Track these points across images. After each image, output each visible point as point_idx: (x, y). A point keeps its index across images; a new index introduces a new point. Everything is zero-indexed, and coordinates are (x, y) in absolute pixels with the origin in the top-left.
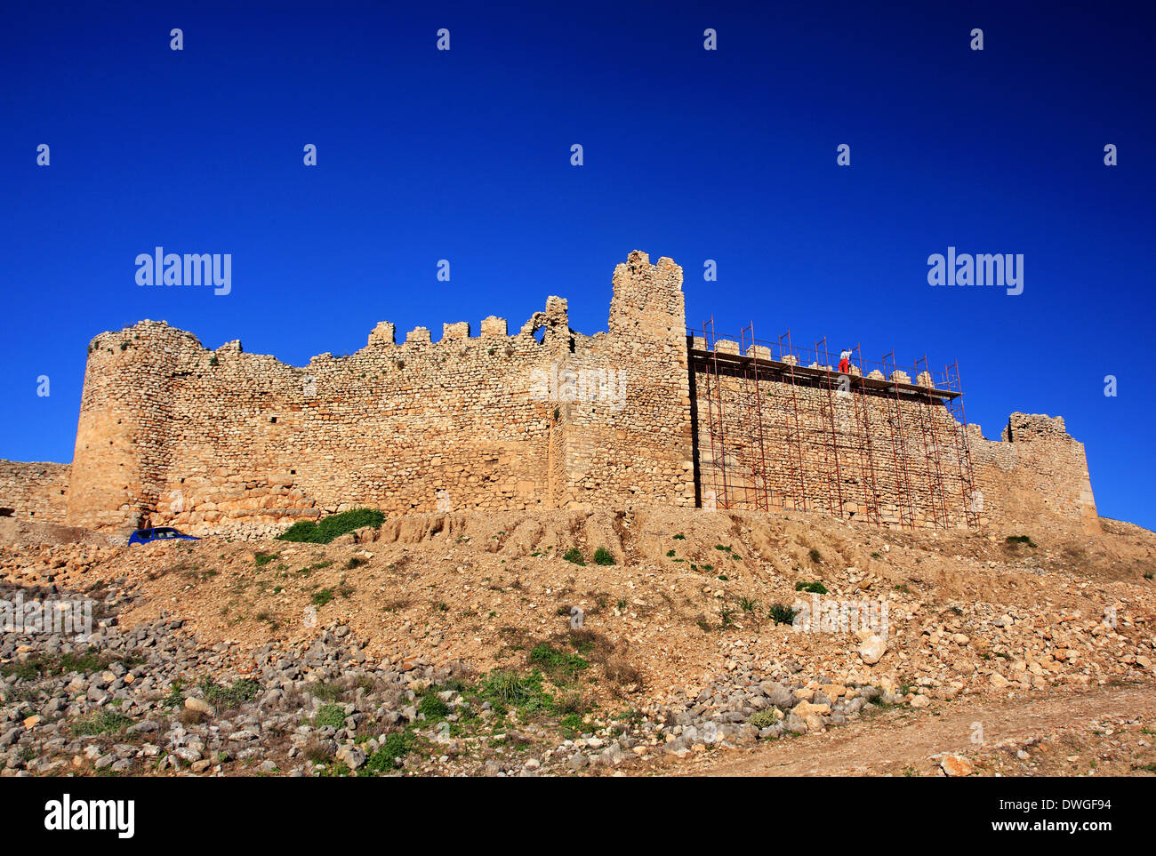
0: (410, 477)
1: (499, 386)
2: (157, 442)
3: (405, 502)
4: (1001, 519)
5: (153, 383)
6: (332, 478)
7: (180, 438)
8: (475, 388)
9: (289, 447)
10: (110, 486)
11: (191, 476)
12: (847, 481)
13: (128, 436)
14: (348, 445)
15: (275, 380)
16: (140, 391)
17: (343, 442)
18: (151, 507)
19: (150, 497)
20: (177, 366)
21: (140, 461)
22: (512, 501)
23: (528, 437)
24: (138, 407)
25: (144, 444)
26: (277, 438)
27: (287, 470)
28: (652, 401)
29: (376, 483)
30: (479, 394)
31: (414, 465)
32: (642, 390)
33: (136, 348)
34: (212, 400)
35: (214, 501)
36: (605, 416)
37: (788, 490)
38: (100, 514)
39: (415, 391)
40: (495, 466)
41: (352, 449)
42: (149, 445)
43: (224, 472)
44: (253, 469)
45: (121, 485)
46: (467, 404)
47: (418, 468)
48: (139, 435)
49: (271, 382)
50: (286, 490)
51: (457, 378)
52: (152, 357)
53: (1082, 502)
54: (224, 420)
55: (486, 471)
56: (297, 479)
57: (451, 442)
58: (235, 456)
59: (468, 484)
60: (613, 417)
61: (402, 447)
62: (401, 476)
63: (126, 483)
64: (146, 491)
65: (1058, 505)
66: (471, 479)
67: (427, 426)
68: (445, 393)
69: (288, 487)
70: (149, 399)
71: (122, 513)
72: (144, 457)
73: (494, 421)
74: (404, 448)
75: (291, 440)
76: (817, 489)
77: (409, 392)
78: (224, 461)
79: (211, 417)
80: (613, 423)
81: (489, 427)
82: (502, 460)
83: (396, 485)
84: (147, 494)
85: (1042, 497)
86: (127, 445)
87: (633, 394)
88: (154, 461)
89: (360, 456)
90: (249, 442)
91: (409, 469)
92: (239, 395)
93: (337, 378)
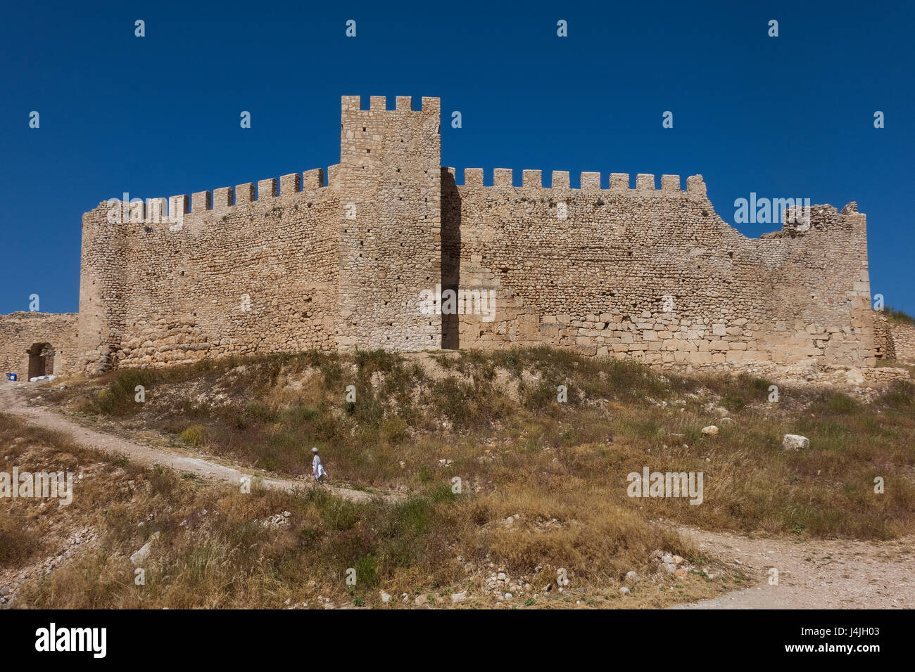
0: (260, 315)
1: (314, 235)
2: (117, 297)
3: (258, 336)
4: (760, 317)
5: (111, 250)
6: (216, 319)
7: (132, 291)
8: (299, 237)
9: (192, 294)
10: (91, 332)
11: (138, 321)
12: (604, 294)
13: (98, 293)
14: (225, 291)
15: (183, 241)
16: (103, 258)
17: (222, 289)
18: (116, 346)
19: (115, 339)
20: (126, 235)
21: (106, 312)
22: (320, 333)
23: (331, 278)
24: (103, 270)
25: (108, 299)
26: (185, 288)
27: (191, 313)
28: (408, 241)
29: (241, 321)
30: (301, 242)
31: (262, 305)
32: (400, 233)
33: (99, 224)
34: (148, 260)
35: (151, 340)
36: (370, 258)
37: (547, 306)
38: (88, 353)
39: (263, 243)
40: (309, 304)
41: (227, 294)
42: (112, 299)
43: (156, 316)
44: (172, 313)
45: (97, 331)
46: (294, 252)
47: (264, 308)
48: (105, 293)
49: (180, 242)
50: (190, 329)
51: (288, 229)
52: (109, 231)
53: (854, 294)
54: (155, 276)
55: (304, 308)
56: (198, 320)
57: (284, 285)
58: (161, 304)
59: (294, 320)
60: (376, 259)
61: (255, 291)
62: (254, 315)
63: (100, 329)
64: (112, 334)
65: (826, 300)
66: (296, 315)
67: (270, 272)
68: (281, 243)
69: (192, 327)
70: (109, 264)
71: (98, 352)
72: (109, 308)
73: (310, 266)
74: (256, 292)
75: (193, 289)
76: (575, 303)
77: (260, 244)
78: (156, 308)
79: (148, 274)
80: (376, 265)
81: (307, 270)
82: (314, 299)
83: (252, 322)
84: (113, 337)
85: (809, 292)
86: (99, 300)
87: (393, 237)
88: (116, 311)
89: (231, 300)
90: (169, 292)
91: (259, 309)
92: (162, 255)
93: (218, 236)
